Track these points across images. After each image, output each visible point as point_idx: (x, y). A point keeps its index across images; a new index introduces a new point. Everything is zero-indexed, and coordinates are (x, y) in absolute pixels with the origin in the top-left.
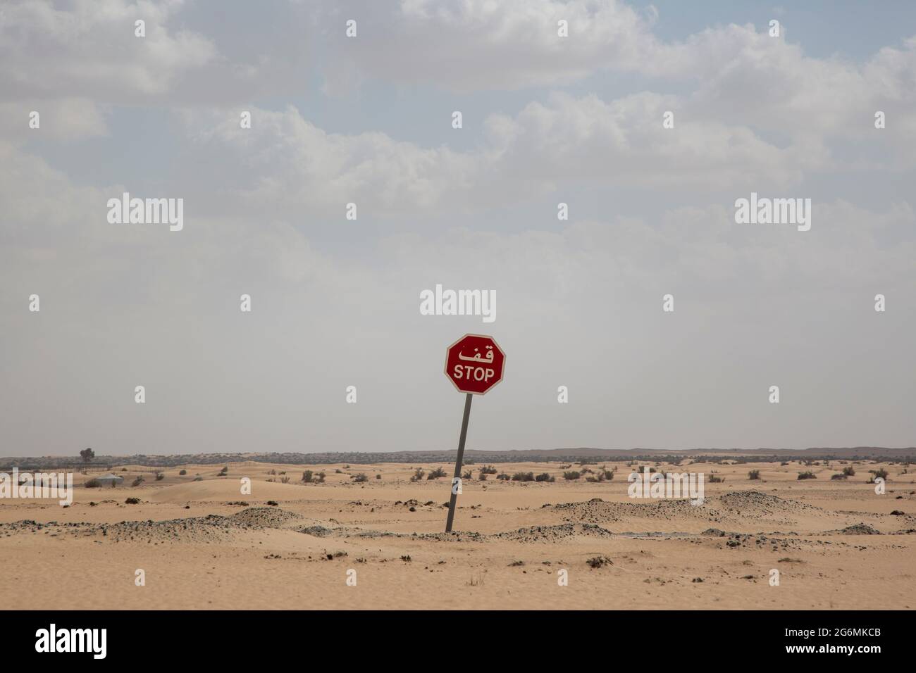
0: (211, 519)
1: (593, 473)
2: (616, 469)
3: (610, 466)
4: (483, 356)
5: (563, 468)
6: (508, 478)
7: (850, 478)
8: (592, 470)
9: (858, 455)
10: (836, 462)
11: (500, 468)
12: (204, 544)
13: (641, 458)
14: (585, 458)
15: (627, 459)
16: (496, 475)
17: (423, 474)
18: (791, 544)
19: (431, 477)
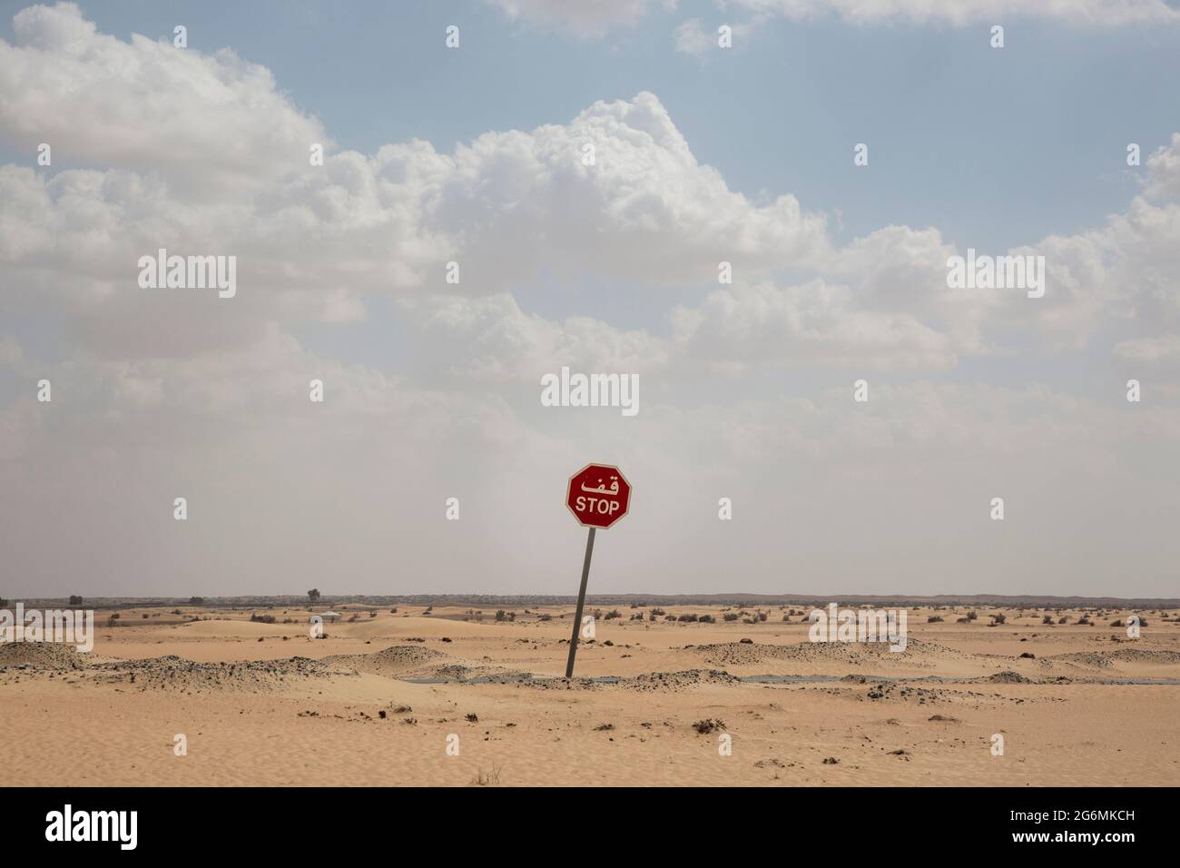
0: (296, 661)
1: (749, 615)
2: (770, 611)
3: (764, 610)
4: (608, 488)
5: (723, 610)
6: (674, 619)
7: (973, 621)
8: (749, 612)
9: (980, 602)
10: (961, 607)
11: (668, 610)
12: (250, 695)
13: (791, 603)
14: (743, 602)
15: (778, 603)
16: (664, 616)
17: (601, 615)
18: (939, 696)
19: (607, 618)
